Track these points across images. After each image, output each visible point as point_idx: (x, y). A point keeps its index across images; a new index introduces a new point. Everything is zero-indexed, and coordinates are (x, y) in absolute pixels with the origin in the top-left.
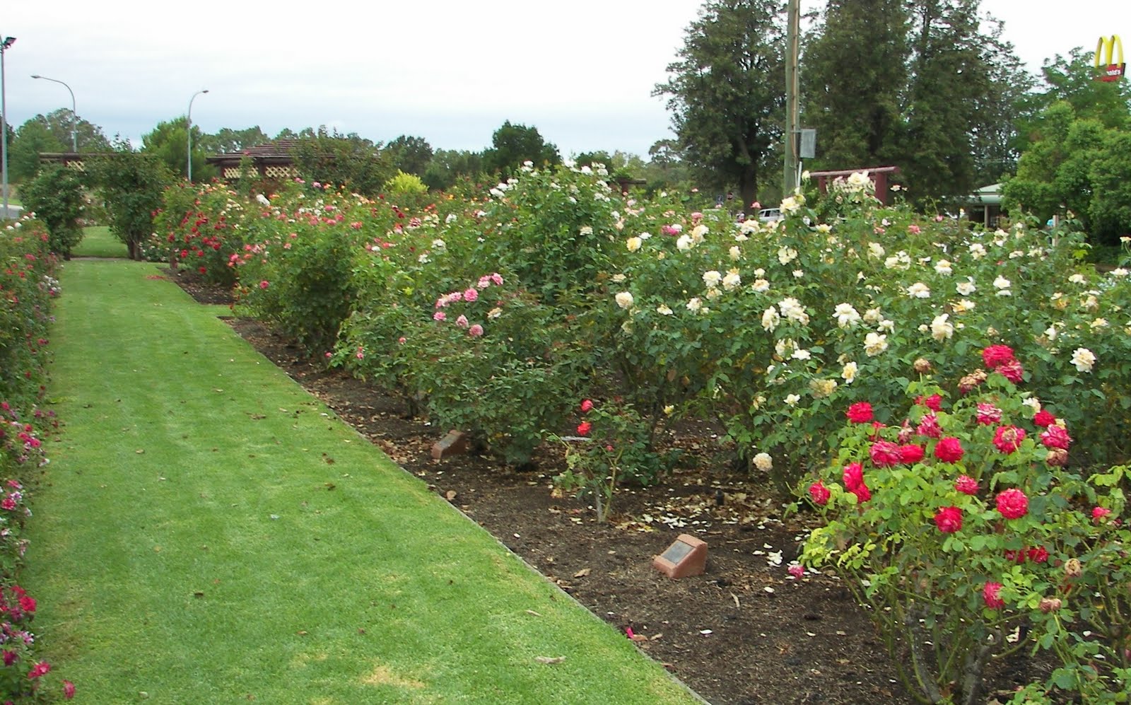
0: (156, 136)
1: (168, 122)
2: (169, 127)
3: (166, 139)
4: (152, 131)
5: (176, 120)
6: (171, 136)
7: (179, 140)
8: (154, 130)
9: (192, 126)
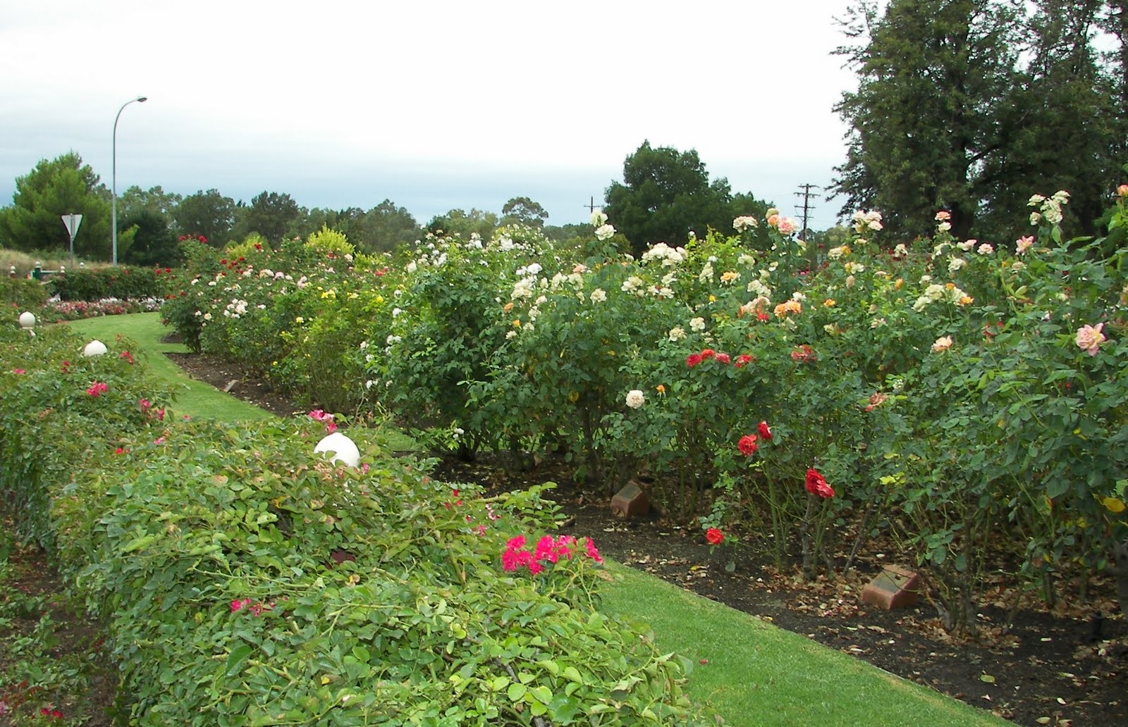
0: (36, 179)
1: (51, 160)
2: (53, 167)
3: (50, 182)
4: (29, 173)
5: (62, 158)
6: (56, 178)
7: (68, 184)
8: (33, 171)
9: (82, 166)
